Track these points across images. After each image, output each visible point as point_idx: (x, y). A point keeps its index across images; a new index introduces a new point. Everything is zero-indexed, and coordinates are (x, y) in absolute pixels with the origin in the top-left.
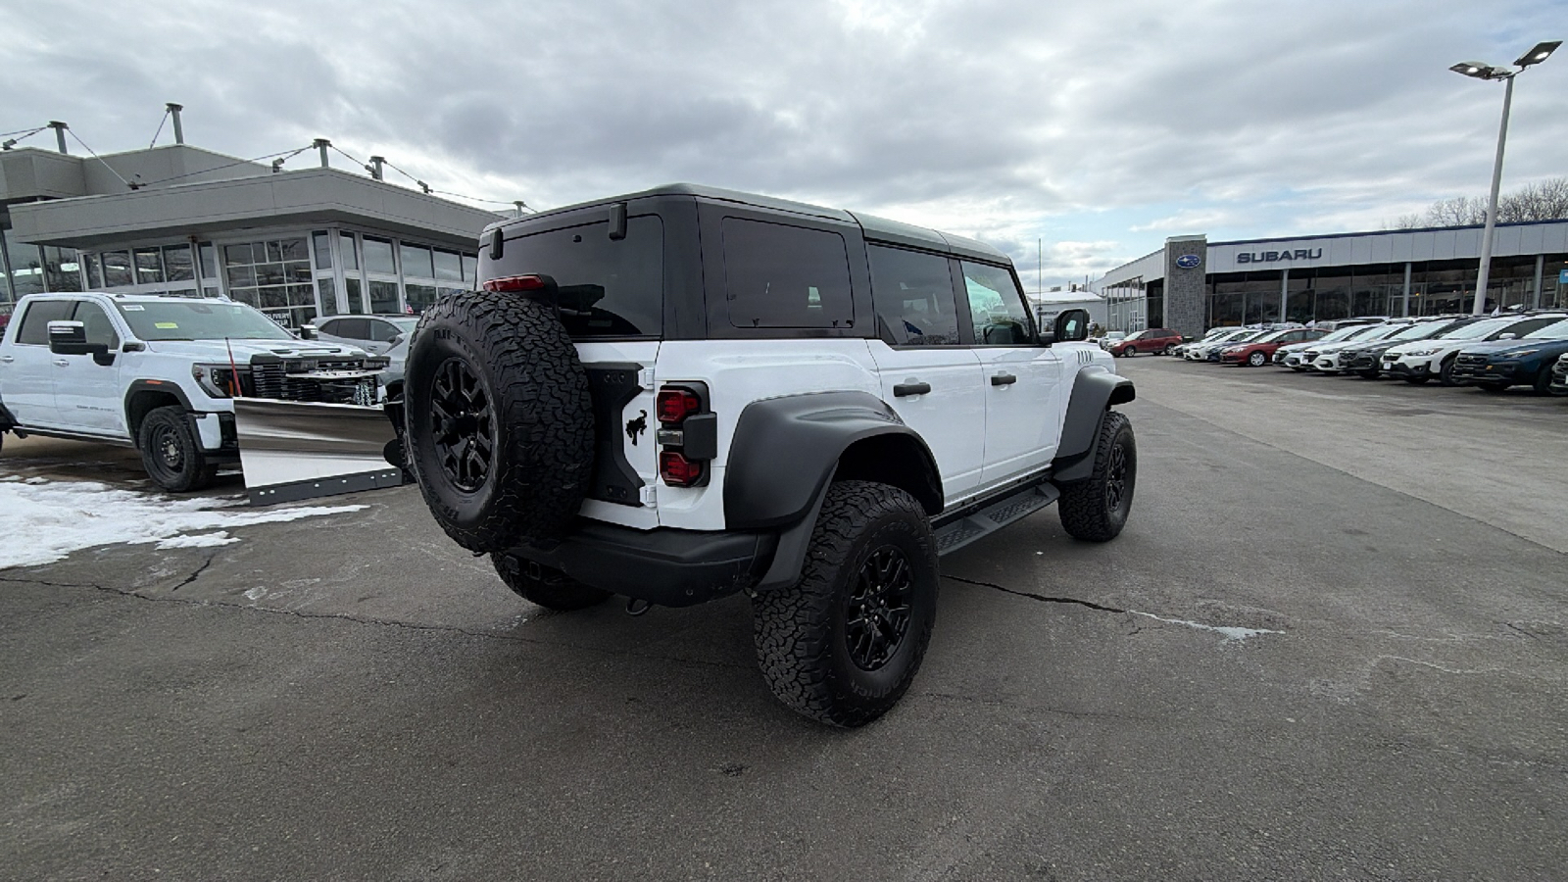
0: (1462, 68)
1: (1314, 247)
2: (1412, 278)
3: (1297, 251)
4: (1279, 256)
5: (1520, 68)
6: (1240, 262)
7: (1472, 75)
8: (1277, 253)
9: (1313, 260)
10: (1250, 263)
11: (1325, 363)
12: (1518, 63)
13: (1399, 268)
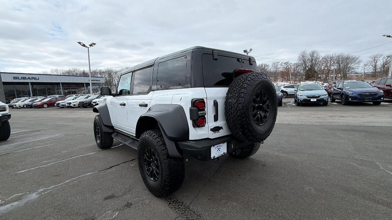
0: (80, 43)
1: (37, 77)
2: (62, 87)
3: (32, 77)
4: (27, 78)
5: (90, 46)
6: (14, 79)
7: (81, 45)
8: (26, 77)
9: (37, 80)
10: (18, 79)
11: (74, 105)
12: (90, 45)
13: (58, 84)
